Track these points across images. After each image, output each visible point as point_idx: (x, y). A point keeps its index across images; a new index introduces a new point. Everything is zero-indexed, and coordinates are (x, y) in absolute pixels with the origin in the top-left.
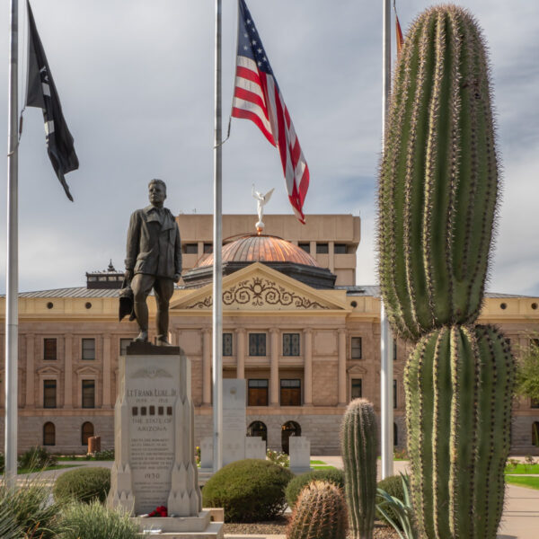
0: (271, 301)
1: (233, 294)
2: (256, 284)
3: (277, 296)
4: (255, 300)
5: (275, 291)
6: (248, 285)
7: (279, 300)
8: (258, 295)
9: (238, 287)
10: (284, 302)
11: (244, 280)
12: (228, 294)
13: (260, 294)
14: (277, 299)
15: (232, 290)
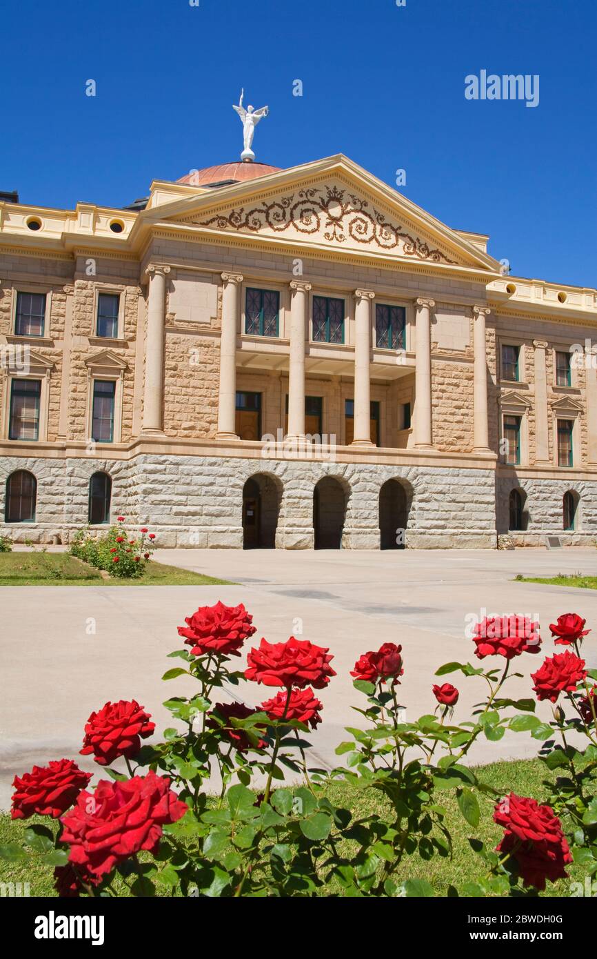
0: (359, 237)
1: (288, 211)
2: (332, 199)
3: (371, 226)
4: (331, 229)
5: (366, 219)
6: (316, 198)
7: (374, 237)
8: (335, 221)
9: (297, 199)
10: (382, 242)
11: (310, 187)
12: (277, 209)
13: (339, 219)
14: (370, 233)
15: (286, 201)
